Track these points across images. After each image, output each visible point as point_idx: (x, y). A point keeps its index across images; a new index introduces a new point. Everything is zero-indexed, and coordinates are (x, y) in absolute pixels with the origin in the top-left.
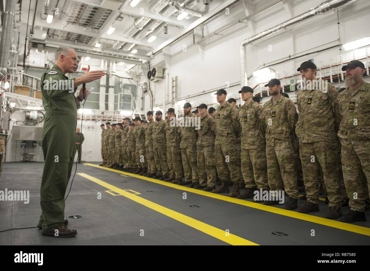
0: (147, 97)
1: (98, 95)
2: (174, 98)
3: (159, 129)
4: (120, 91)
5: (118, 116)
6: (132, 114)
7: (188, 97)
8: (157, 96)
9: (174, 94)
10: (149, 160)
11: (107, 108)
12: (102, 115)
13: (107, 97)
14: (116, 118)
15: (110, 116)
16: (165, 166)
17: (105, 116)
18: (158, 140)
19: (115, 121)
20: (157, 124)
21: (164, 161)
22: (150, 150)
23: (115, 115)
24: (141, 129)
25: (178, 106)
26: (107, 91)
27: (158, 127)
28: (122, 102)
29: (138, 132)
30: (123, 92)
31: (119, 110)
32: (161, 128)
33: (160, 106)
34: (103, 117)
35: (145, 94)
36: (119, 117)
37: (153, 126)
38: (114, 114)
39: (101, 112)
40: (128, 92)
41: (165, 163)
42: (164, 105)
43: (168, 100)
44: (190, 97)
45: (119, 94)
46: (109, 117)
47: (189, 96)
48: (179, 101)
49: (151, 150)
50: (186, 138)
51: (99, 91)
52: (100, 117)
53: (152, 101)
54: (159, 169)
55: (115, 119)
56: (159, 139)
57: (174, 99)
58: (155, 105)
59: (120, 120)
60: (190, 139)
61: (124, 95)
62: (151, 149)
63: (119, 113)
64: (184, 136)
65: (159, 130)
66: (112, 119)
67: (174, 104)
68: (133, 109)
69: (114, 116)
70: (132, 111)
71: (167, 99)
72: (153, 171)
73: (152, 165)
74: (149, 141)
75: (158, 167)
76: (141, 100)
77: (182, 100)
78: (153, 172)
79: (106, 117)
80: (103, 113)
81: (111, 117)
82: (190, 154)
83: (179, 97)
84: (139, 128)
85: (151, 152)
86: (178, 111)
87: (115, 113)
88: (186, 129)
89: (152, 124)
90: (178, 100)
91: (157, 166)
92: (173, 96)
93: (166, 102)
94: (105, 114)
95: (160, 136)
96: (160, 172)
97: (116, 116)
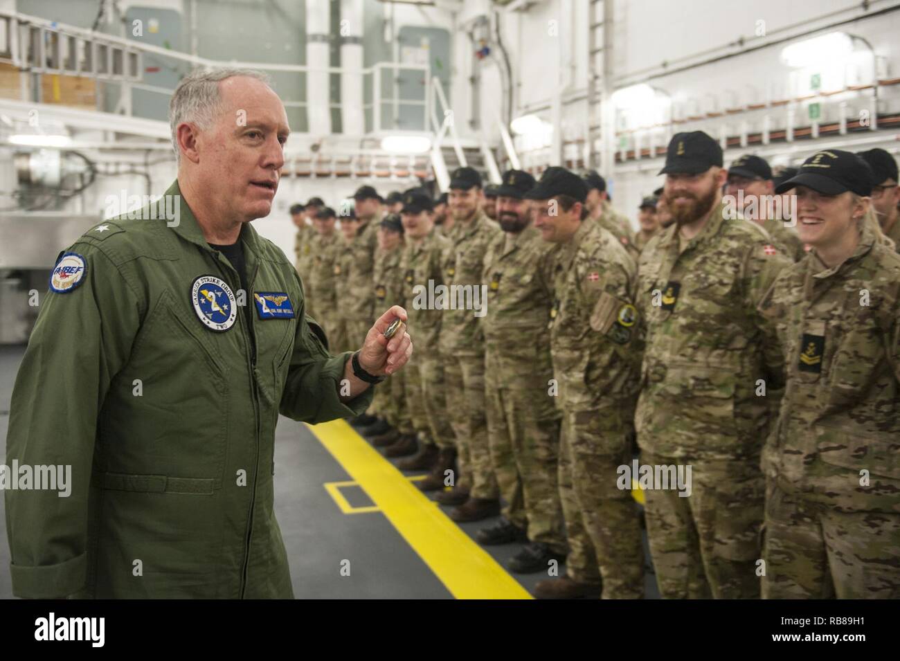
0: (491, 74)
1: (302, 78)
2: (596, 77)
3: (515, 280)
4: (388, 56)
5: (378, 156)
6: (432, 149)
7: (662, 71)
8: (526, 70)
9: (599, 57)
10: (461, 421)
11: (337, 127)
12: (315, 156)
13: (335, 81)
14: (368, 164)
15: (346, 159)
16: (542, 487)
17: (325, 158)
18: (511, 346)
19: (367, 175)
20: (508, 247)
21: (538, 460)
22: (467, 379)
23: (366, 152)
24: (429, 256)
25: (618, 111)
26: (335, 60)
27: (510, 272)
28: (396, 102)
29: (418, 269)
30: (400, 60)
31: (377, 132)
32: (527, 278)
33: (541, 113)
34: (320, 162)
35: (483, 62)
36: (383, 160)
37: (483, 249)
38: (362, 147)
39: (311, 143)
40: (417, 59)
41: (544, 475)
42: (556, 105)
43: (573, 83)
44: (670, 68)
45: (376, 70)
46: (341, 163)
47: (665, 65)
48: (620, 87)
49: (475, 379)
50: (684, 388)
51: (302, 60)
52: (308, 162)
53: (510, 93)
54: (508, 496)
55: (365, 170)
56: (515, 336)
57: (599, 82)
58: (519, 108)
59: (383, 172)
60: (713, 401)
61: (402, 71)
62: (472, 374)
63: (377, 143)
64: (672, 374)
65: (520, 293)
66: (353, 169)
67: (598, 102)
68: (432, 129)
69: (361, 156)
70: (431, 134)
71: (566, 83)
72: (482, 487)
73: (477, 457)
74: (463, 333)
75: (508, 484)
76: (468, 88)
77: (632, 84)
78: (483, 495)
79: (328, 162)
80: (315, 148)
81: (349, 162)
82: (711, 506)
83: (618, 70)
84: (421, 251)
85: (472, 389)
86: (617, 134)
87: (367, 144)
88: (690, 328)
89: (477, 241)
90: (618, 83)
91: (502, 477)
92: (592, 70)
93: (565, 94)
94: (325, 151)
95: (522, 321)
96: (512, 511)
97: (369, 156)
